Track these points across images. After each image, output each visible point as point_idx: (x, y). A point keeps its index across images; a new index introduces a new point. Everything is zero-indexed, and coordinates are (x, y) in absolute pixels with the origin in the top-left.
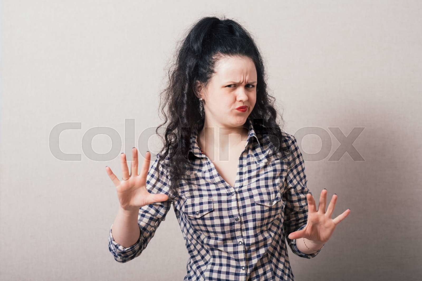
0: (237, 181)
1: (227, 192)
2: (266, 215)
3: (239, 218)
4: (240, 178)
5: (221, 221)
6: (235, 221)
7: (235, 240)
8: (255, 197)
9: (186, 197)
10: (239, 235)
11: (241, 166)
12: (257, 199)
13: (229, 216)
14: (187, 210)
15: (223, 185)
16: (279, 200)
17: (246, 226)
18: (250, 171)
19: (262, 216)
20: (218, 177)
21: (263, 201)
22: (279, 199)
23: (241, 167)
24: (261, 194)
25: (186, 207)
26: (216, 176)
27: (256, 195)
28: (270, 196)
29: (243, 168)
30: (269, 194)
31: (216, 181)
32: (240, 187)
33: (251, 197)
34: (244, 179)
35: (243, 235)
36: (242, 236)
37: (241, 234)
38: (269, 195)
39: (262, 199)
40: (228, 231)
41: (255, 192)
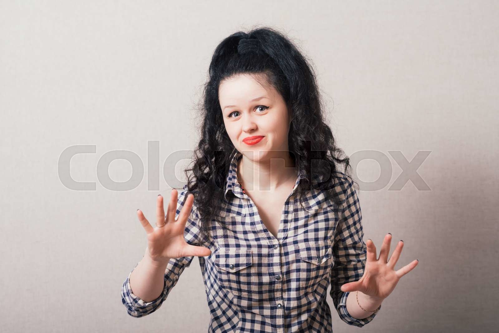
0: (280, 230)
1: (269, 243)
2: (313, 274)
3: (281, 277)
4: (284, 227)
5: (259, 279)
6: (276, 280)
7: (273, 302)
8: (301, 253)
9: (218, 245)
10: (279, 296)
11: (287, 212)
12: (303, 254)
13: (269, 273)
14: (219, 262)
15: (264, 235)
16: (329, 258)
17: (288, 286)
18: (296, 220)
19: (307, 276)
20: (261, 225)
21: (310, 258)
22: (329, 256)
23: (286, 214)
24: (308, 249)
25: (218, 257)
26: (259, 223)
27: (303, 250)
28: (319, 253)
29: (289, 214)
30: (318, 249)
31: (257, 229)
32: (284, 238)
33: (297, 251)
34: (289, 228)
35: (284, 297)
36: (282, 298)
37: (280, 296)
38: (318, 251)
39: (309, 255)
40: (265, 290)
41: (302, 246)
